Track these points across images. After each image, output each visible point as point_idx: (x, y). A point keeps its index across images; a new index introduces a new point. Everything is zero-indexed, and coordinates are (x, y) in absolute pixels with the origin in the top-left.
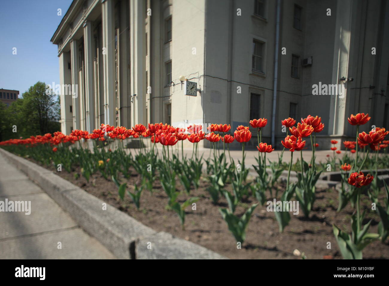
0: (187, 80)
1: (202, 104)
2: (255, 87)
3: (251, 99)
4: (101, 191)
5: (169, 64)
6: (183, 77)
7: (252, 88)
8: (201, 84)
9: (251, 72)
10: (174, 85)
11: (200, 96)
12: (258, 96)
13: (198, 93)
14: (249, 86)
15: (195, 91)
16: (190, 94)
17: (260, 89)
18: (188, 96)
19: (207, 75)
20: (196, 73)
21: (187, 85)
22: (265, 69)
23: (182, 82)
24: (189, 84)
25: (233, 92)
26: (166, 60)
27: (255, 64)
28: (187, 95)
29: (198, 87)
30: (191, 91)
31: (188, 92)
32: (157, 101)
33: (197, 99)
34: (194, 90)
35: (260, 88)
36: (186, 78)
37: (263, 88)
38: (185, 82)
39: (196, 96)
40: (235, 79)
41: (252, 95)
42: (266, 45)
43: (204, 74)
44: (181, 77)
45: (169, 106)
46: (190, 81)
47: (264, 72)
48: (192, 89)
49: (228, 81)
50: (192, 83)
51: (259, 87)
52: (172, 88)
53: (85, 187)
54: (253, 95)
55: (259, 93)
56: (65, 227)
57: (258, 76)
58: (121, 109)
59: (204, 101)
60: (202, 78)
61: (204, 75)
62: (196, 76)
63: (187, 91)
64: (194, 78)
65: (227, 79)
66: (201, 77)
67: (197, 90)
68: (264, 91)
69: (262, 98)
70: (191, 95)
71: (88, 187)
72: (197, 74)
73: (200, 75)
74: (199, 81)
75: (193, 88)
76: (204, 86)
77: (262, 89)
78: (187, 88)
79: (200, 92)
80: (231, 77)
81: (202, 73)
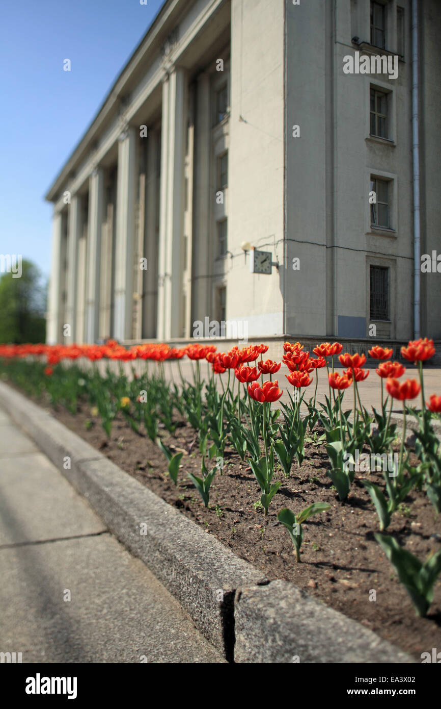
0: (255, 249)
1: (280, 288)
2: (378, 255)
3: (371, 275)
4: (135, 459)
5: (222, 224)
6: (247, 245)
7: (372, 256)
8: (278, 255)
9: (369, 230)
10: (232, 257)
11: (278, 274)
12: (384, 270)
13: (274, 269)
14: (366, 254)
15: (269, 265)
16: (260, 270)
17: (386, 259)
18: (256, 275)
19: (289, 238)
20: (270, 236)
21: (256, 258)
22: (394, 223)
23: (246, 251)
24: (259, 255)
25: (337, 264)
26: (219, 217)
27: (377, 216)
28: (255, 272)
29: (274, 260)
30: (262, 266)
31: (257, 268)
32: (202, 284)
33: (273, 279)
34: (266, 264)
35: (385, 257)
36: (253, 245)
37: (393, 255)
38: (251, 253)
39: (270, 273)
40: (340, 242)
41: (372, 267)
42: (395, 183)
43: (284, 238)
44: (243, 243)
45: (222, 290)
46: (260, 250)
47: (394, 228)
48: (263, 262)
49: (327, 247)
50: (263, 253)
51: (385, 254)
52: (228, 263)
53: (107, 449)
54: (374, 268)
55: (386, 265)
56: (87, 530)
57: (382, 235)
58: (144, 296)
59: (284, 282)
60: (281, 245)
61: (284, 240)
62: (271, 241)
63: (255, 266)
64: (267, 245)
65: (325, 244)
66: (280, 242)
67: (271, 264)
68: (395, 260)
69: (391, 273)
70: (262, 272)
71: (111, 449)
72: (272, 238)
73: (277, 240)
74: (275, 250)
75: (265, 260)
76: (284, 257)
77: (391, 257)
78: (255, 261)
79: (278, 267)
80: (333, 239)
81: (280, 236)
